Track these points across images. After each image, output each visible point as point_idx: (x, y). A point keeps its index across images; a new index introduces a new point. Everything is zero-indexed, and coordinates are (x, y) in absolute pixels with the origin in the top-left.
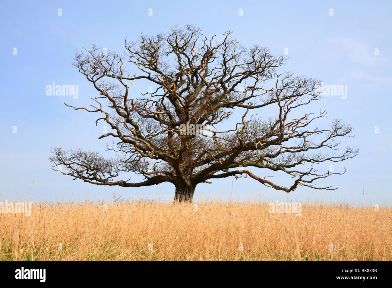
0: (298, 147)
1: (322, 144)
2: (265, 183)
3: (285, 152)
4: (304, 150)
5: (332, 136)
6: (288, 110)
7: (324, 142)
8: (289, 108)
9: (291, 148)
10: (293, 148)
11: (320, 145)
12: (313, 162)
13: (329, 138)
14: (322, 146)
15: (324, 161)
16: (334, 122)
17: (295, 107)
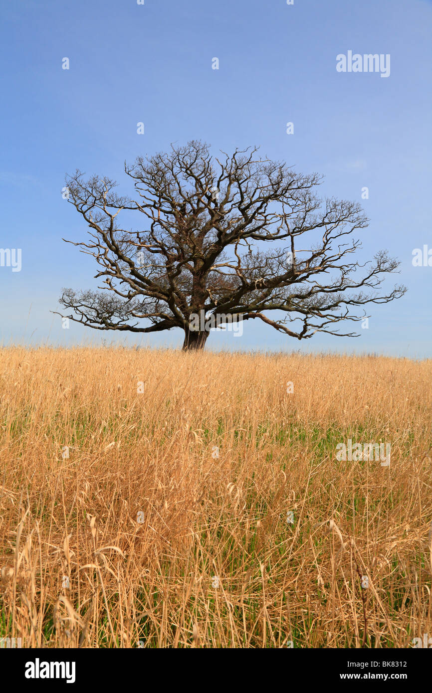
0: (334, 285)
1: (363, 281)
2: (280, 329)
3: (318, 291)
4: (340, 290)
5: (375, 272)
6: (328, 241)
7: (366, 279)
8: (328, 239)
9: (326, 287)
10: (328, 286)
11: (360, 283)
12: (353, 304)
13: (372, 275)
14: (362, 284)
15: (366, 302)
16: (379, 255)
17: (335, 238)
